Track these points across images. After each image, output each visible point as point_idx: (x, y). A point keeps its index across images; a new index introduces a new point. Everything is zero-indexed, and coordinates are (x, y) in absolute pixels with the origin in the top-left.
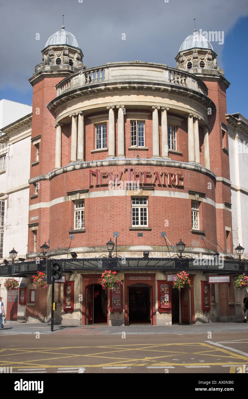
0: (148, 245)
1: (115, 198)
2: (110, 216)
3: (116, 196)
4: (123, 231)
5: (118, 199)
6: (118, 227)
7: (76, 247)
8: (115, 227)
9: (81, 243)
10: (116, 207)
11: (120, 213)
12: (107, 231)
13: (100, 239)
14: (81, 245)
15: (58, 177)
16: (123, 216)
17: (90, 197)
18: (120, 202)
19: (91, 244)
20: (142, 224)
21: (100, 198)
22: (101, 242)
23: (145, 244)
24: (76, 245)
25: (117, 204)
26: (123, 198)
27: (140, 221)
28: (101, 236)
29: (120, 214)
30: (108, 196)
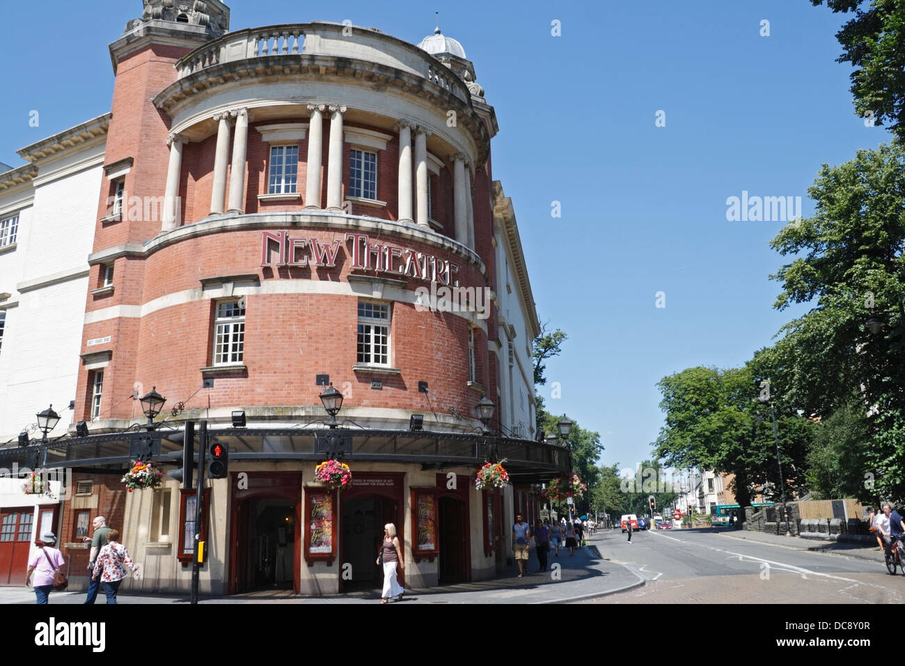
0: (393, 407)
1: (323, 298)
2: (310, 338)
3: (323, 295)
4: (338, 373)
5: (329, 301)
6: (328, 363)
7: (220, 406)
8: (321, 363)
9: (234, 398)
10: (324, 318)
11: (331, 332)
12: (302, 373)
13: (281, 390)
14: (232, 401)
15: (176, 248)
16: (339, 339)
17: (260, 293)
18: (332, 309)
19: (259, 401)
20: (377, 360)
21: (285, 295)
22: (286, 397)
23: (386, 405)
24: (219, 402)
25: (325, 311)
26: (340, 299)
27: (372, 353)
28: (286, 383)
29: (332, 335)
30: (306, 292)
